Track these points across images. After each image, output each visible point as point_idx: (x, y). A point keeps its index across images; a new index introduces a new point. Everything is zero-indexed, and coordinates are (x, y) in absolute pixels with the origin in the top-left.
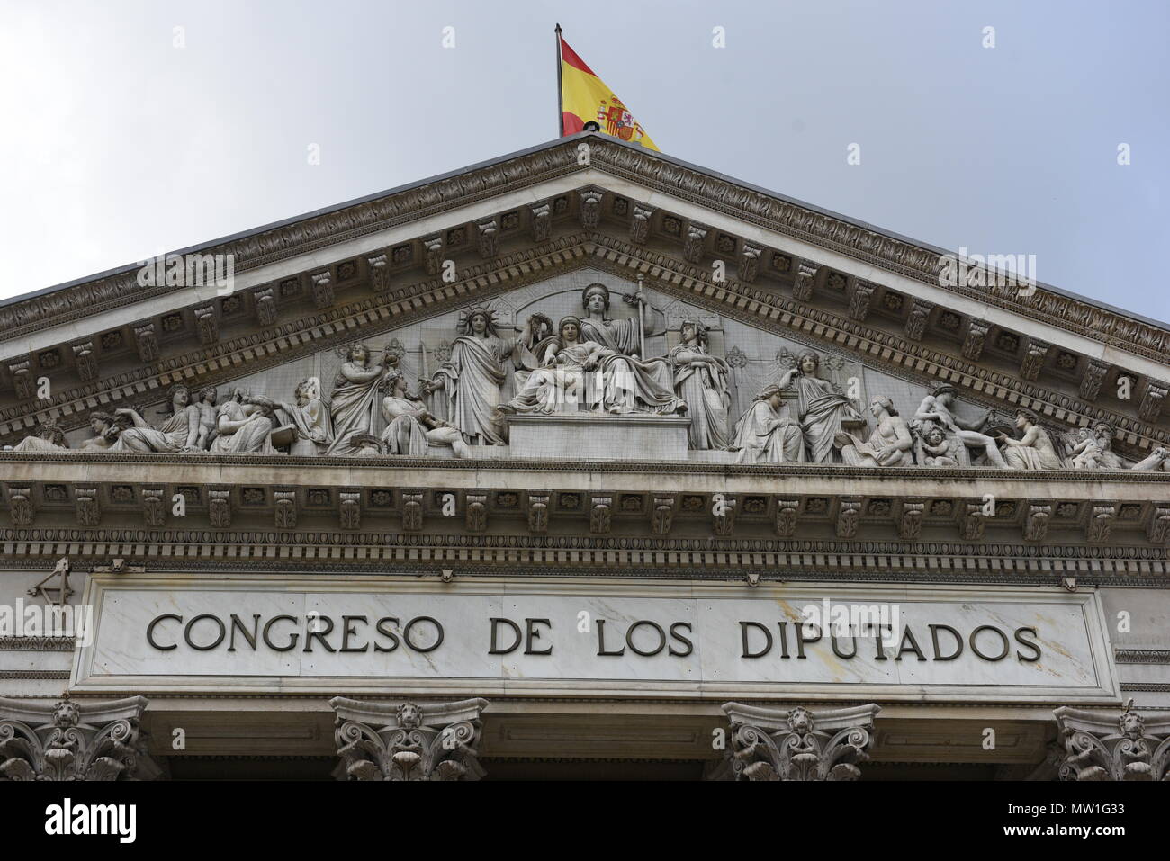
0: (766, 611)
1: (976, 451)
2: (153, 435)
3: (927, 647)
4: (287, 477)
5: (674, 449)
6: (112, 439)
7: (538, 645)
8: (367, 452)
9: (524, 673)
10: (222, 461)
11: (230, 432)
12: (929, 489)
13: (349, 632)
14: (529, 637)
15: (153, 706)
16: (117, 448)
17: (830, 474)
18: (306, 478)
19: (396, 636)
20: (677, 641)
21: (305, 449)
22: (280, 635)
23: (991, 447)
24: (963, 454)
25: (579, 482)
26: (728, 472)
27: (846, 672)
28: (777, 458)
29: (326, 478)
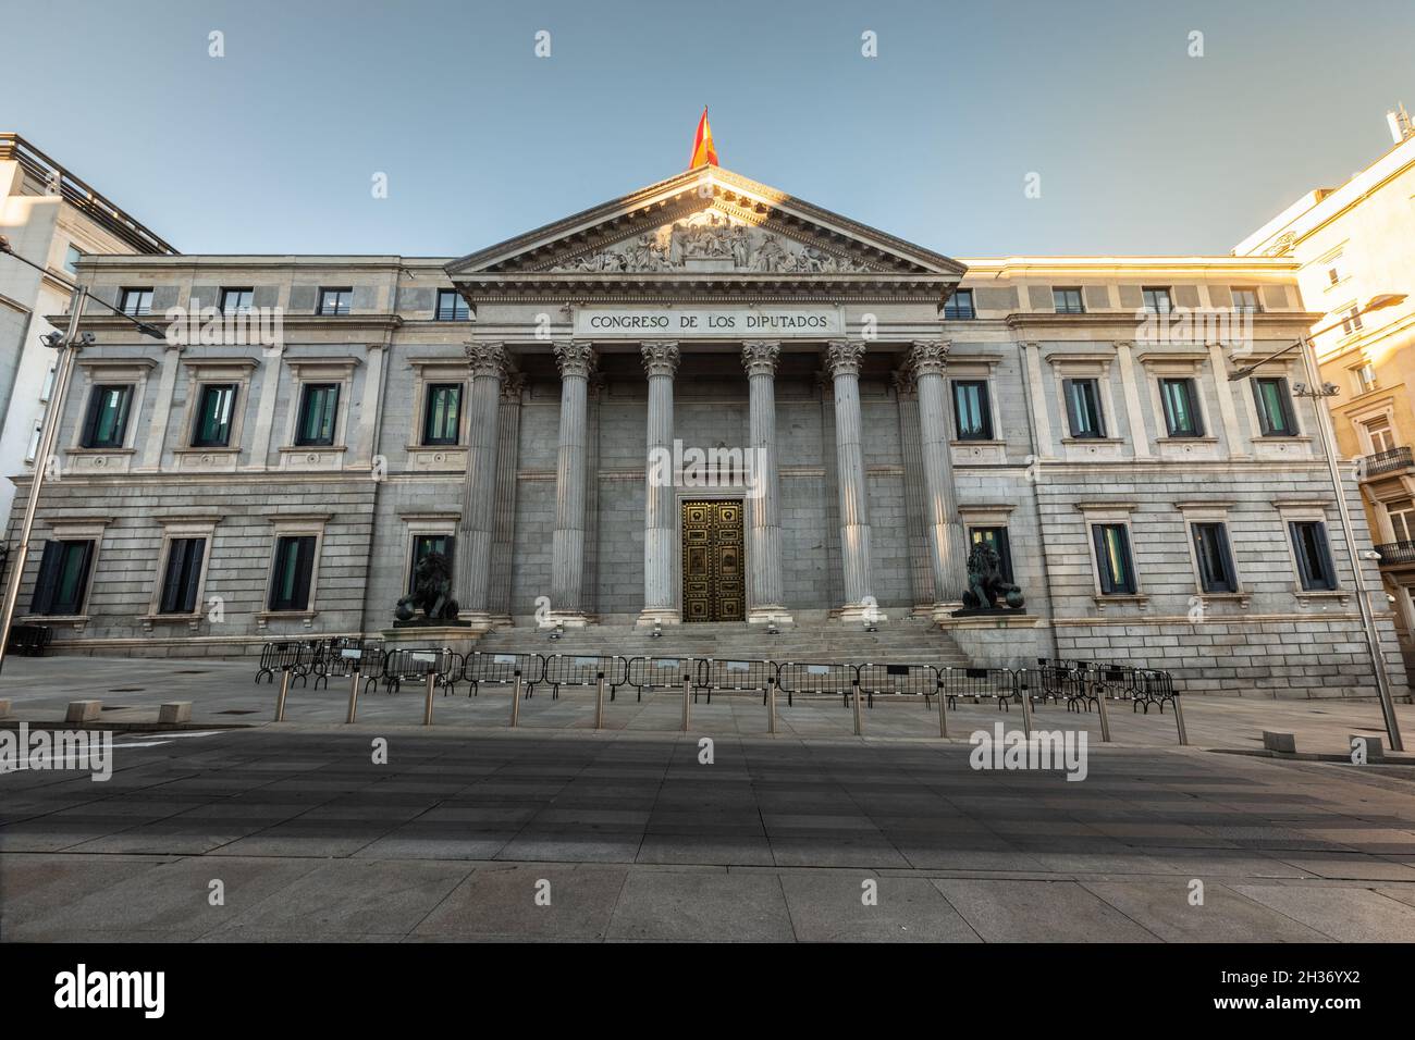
0: (754, 313)
1: (815, 265)
2: (588, 266)
3: (796, 322)
4: (625, 278)
5: (730, 268)
6: (577, 266)
7: (694, 324)
8: (646, 270)
9: (690, 332)
10: (607, 274)
11: (608, 264)
12: (799, 279)
13: (643, 321)
14: (691, 322)
15: (595, 342)
16: (578, 270)
17: (773, 275)
18: (629, 279)
19: (657, 322)
20: (730, 322)
21: (629, 270)
22: (626, 322)
23: (819, 265)
24: (811, 266)
25: (703, 279)
26: (744, 275)
27: (775, 330)
28: (758, 270)
29: (635, 279)
